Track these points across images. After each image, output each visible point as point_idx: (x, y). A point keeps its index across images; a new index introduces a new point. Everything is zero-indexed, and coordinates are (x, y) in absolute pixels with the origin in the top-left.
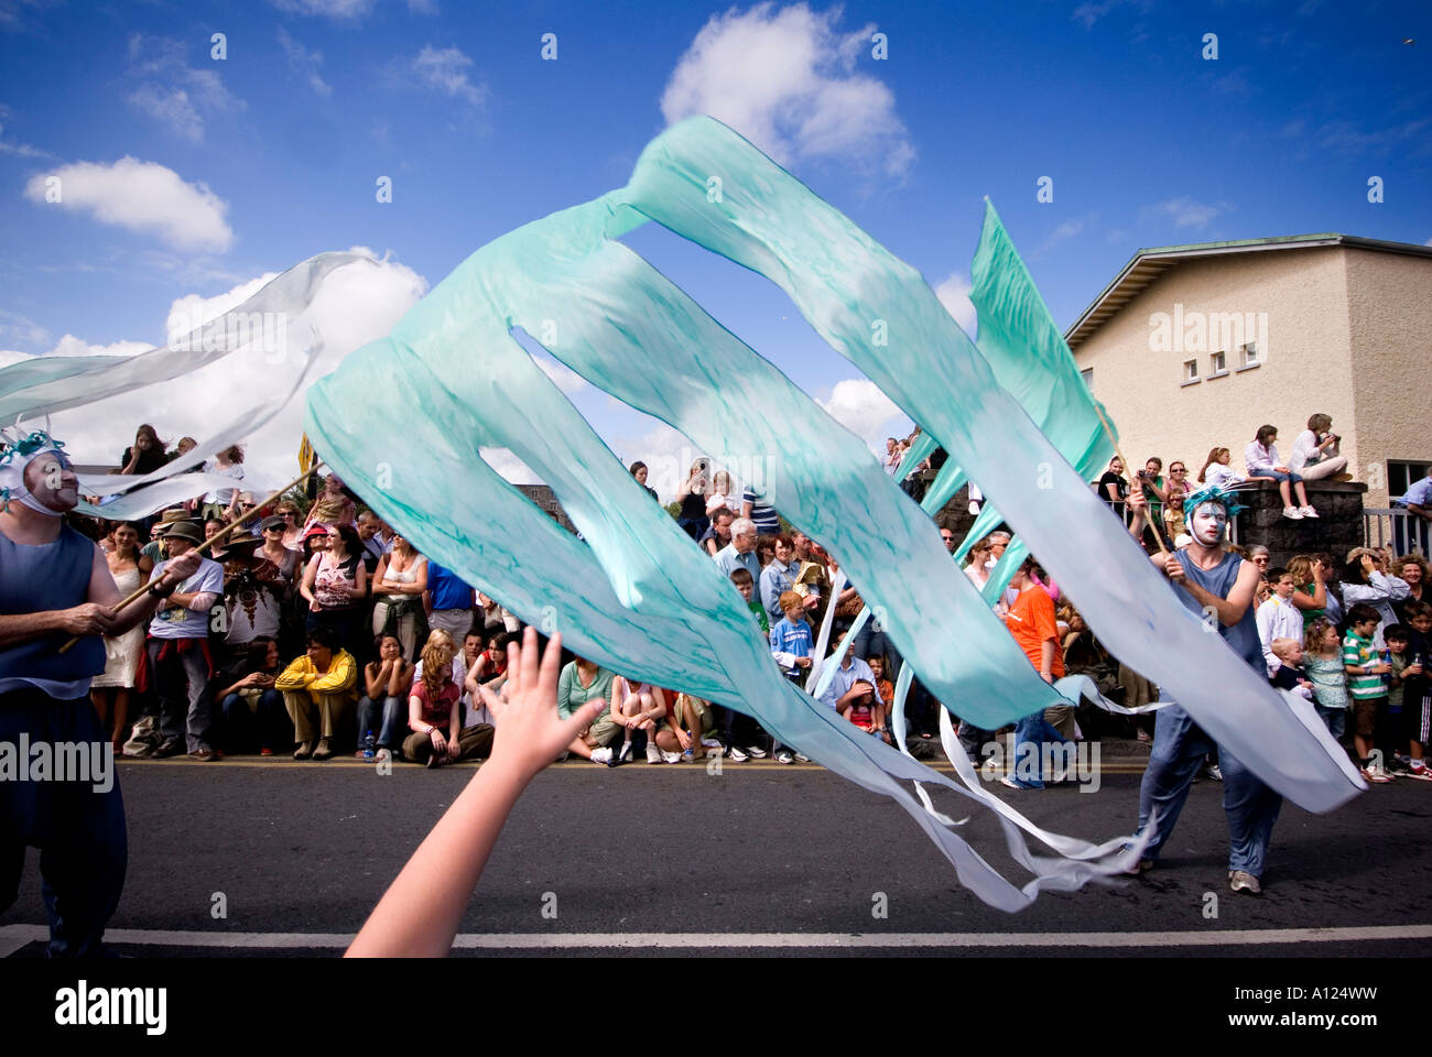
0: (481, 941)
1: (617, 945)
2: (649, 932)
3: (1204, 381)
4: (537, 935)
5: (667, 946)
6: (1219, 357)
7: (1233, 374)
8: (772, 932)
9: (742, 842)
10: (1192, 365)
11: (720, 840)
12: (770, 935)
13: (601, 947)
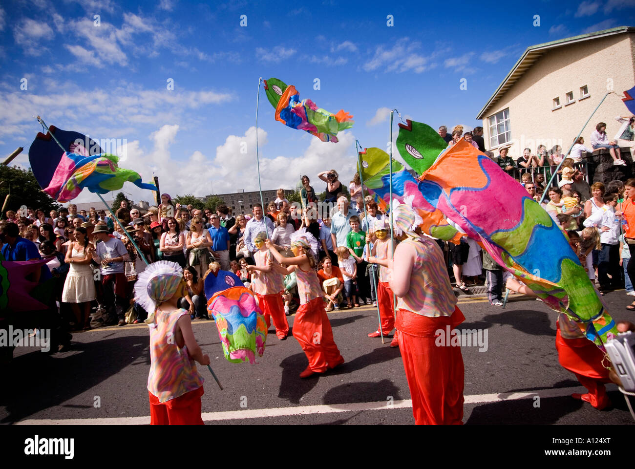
0: (233, 415)
1: (298, 414)
2: (315, 405)
3: (563, 107)
4: (261, 410)
5: (323, 412)
6: (570, 95)
7: (577, 102)
8: (375, 401)
9: (360, 350)
10: (557, 100)
11: (349, 350)
12: (374, 402)
13: (291, 416)
